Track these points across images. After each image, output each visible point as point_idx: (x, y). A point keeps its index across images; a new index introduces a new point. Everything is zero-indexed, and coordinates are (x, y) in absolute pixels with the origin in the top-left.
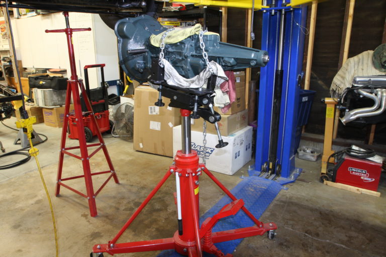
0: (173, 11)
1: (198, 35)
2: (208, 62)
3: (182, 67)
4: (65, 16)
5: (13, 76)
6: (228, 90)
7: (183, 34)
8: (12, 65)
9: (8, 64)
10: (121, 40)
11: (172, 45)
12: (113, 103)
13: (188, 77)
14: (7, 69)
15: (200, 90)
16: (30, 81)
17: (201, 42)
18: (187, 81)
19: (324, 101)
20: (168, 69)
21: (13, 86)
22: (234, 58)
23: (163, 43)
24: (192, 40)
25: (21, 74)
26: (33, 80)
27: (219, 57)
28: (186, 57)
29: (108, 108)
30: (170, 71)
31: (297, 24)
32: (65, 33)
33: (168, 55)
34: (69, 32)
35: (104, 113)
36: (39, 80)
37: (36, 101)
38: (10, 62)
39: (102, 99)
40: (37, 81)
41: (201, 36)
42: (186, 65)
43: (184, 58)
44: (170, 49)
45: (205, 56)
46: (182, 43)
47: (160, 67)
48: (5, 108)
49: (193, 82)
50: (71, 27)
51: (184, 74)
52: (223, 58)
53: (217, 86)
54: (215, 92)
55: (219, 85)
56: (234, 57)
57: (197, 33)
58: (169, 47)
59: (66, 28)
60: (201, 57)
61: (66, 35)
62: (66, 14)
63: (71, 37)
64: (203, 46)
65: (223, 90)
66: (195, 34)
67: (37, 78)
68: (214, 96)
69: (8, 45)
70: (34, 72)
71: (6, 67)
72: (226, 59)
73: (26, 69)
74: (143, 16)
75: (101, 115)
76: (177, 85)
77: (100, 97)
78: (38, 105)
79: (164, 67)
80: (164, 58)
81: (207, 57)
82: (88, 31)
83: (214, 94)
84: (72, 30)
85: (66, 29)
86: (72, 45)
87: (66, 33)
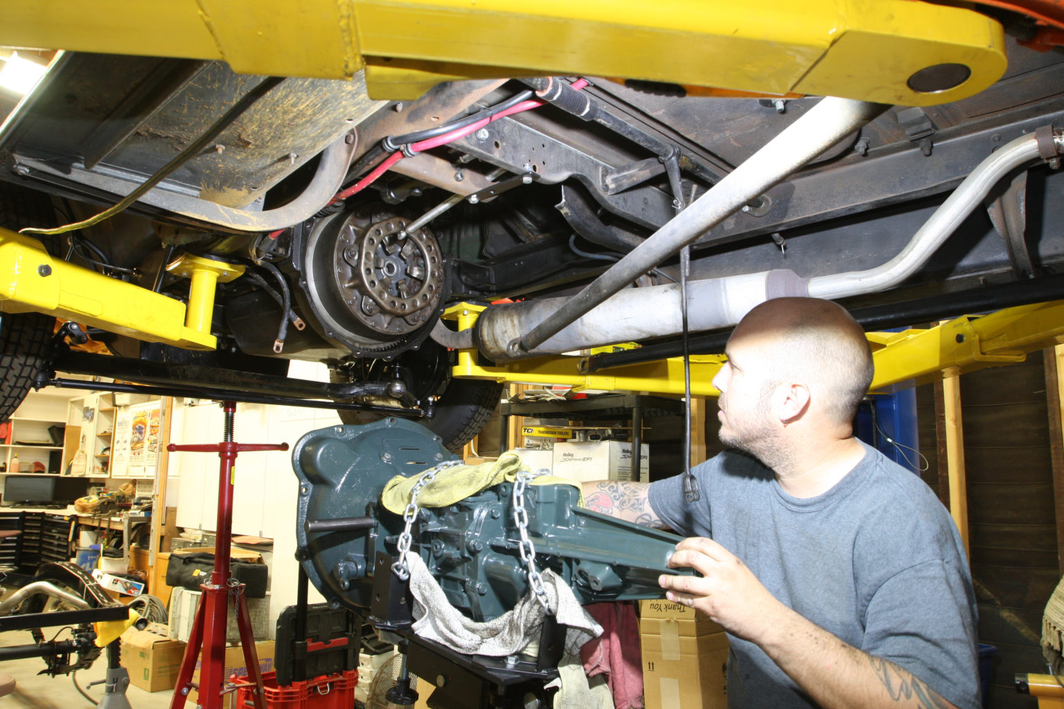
0: (548, 399)
1: (512, 485)
2: (533, 572)
3: (463, 583)
4: (226, 411)
5: (147, 548)
6: (605, 668)
7: (471, 480)
8: (149, 519)
9: (143, 514)
10: (311, 487)
11: (438, 511)
12: (376, 648)
13: (478, 618)
14: (137, 526)
15: (511, 663)
16: (171, 566)
17: (519, 508)
18: (473, 631)
19: (1025, 684)
20: (419, 587)
21: (141, 574)
22: (611, 565)
23: (414, 503)
24: (499, 499)
25: (165, 544)
26: (179, 564)
27: (569, 560)
28: (474, 553)
29: (356, 664)
30: (427, 594)
31: (889, 440)
32: (216, 454)
33: (422, 540)
34: (228, 451)
35: (341, 678)
36: (194, 565)
37: (174, 624)
38: (149, 510)
39: (342, 634)
40: (187, 568)
41: (519, 488)
42: (474, 576)
43: (467, 555)
44: (433, 526)
45: (528, 552)
46: (463, 507)
47: (398, 577)
48: (83, 639)
49: (494, 633)
50: (235, 441)
51: (466, 604)
52: (578, 561)
53: (570, 654)
54: (558, 675)
55: (576, 651)
56: (611, 561)
57: (510, 479)
58: (429, 518)
59: (222, 440)
60: (515, 553)
61: (218, 460)
62: (229, 406)
63: (232, 464)
64: (521, 519)
65: (587, 666)
66: (506, 481)
67: (188, 560)
68: (556, 689)
69: (154, 468)
70: (198, 541)
71: (134, 524)
72: (586, 567)
73: (182, 530)
74: (388, 421)
75: (332, 684)
76: (442, 642)
77: (337, 628)
78: (177, 636)
79: (408, 580)
80: (414, 548)
81: (532, 557)
82: (279, 452)
83: (556, 682)
84: (237, 448)
85: (222, 444)
86: (231, 487)
87: (220, 456)
